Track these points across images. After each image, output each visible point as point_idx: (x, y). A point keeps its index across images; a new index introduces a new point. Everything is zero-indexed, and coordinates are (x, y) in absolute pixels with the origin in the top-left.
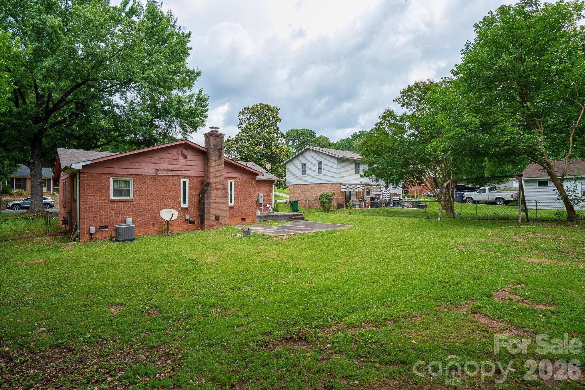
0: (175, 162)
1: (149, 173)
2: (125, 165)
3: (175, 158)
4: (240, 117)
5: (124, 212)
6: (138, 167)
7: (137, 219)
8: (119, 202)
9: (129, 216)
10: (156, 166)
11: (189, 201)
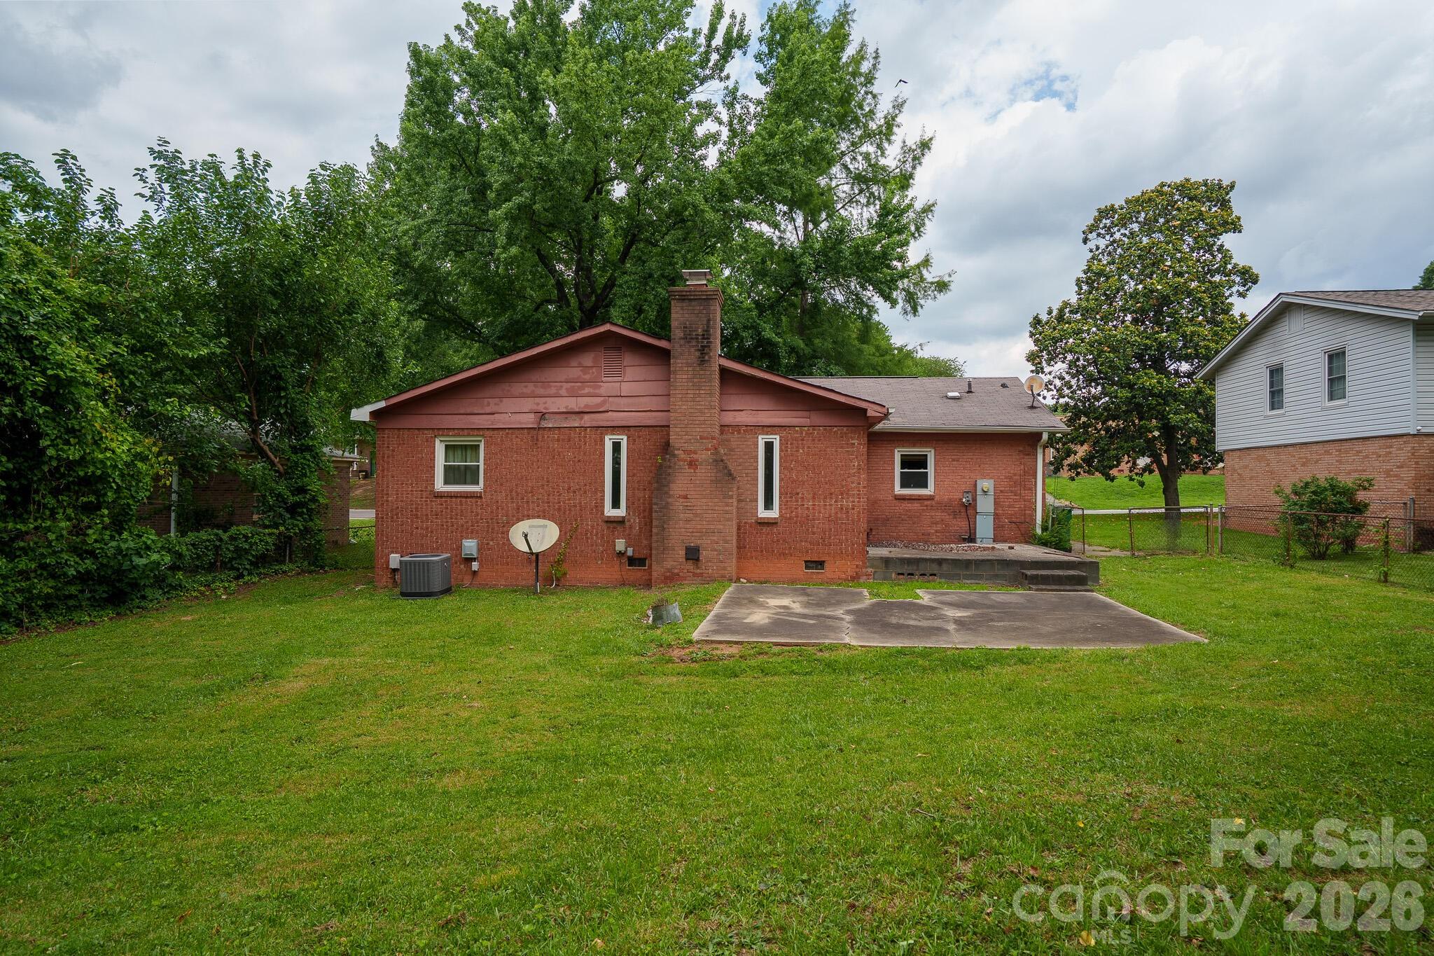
0: (586, 391)
1: (521, 423)
2: (466, 404)
3: (587, 377)
4: (1091, 245)
5: (461, 522)
6: (494, 409)
7: (491, 543)
8: (451, 497)
9: (471, 534)
10: (538, 404)
11: (627, 499)
